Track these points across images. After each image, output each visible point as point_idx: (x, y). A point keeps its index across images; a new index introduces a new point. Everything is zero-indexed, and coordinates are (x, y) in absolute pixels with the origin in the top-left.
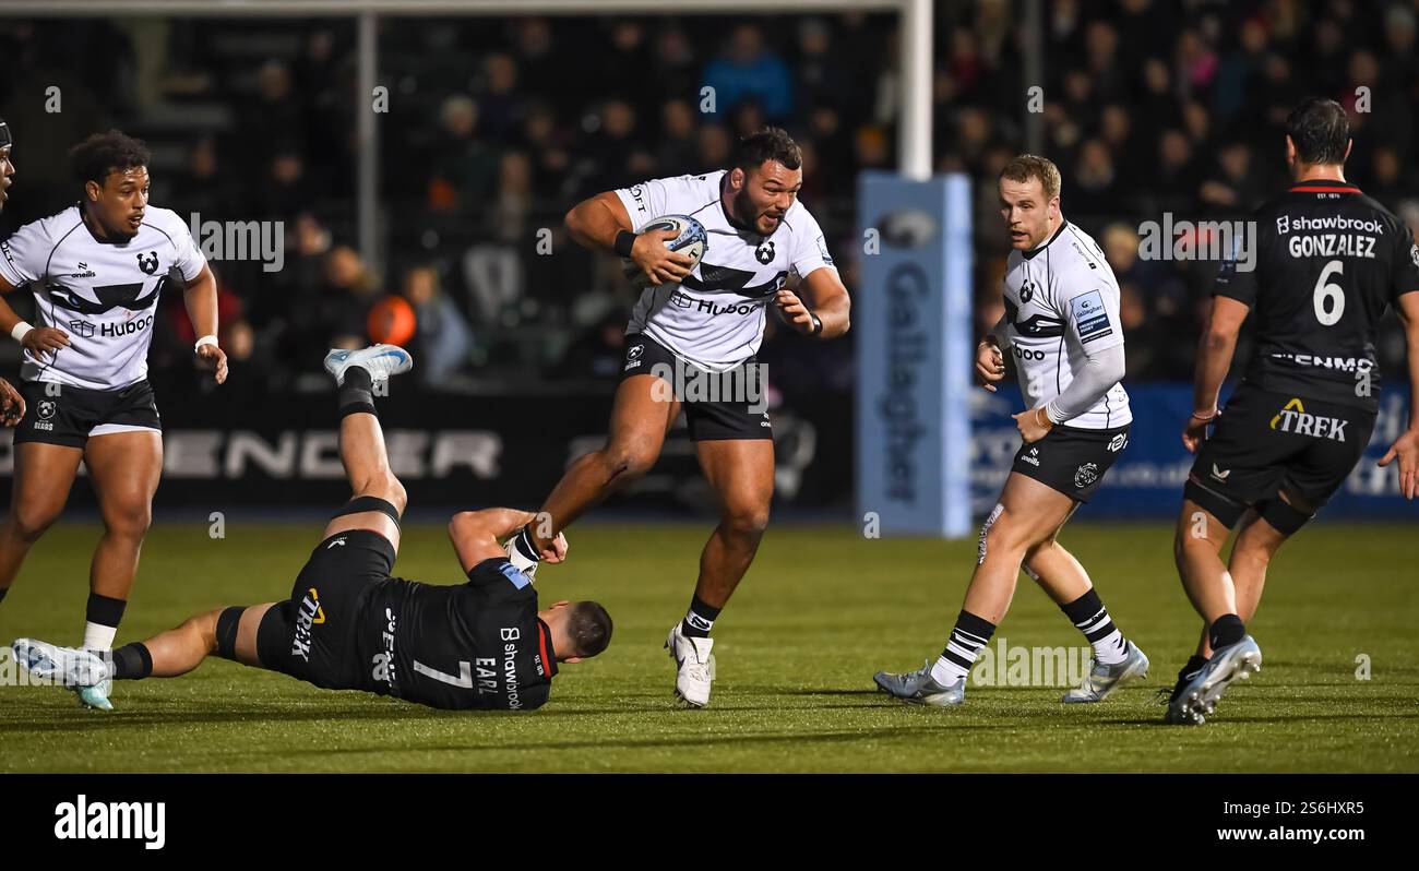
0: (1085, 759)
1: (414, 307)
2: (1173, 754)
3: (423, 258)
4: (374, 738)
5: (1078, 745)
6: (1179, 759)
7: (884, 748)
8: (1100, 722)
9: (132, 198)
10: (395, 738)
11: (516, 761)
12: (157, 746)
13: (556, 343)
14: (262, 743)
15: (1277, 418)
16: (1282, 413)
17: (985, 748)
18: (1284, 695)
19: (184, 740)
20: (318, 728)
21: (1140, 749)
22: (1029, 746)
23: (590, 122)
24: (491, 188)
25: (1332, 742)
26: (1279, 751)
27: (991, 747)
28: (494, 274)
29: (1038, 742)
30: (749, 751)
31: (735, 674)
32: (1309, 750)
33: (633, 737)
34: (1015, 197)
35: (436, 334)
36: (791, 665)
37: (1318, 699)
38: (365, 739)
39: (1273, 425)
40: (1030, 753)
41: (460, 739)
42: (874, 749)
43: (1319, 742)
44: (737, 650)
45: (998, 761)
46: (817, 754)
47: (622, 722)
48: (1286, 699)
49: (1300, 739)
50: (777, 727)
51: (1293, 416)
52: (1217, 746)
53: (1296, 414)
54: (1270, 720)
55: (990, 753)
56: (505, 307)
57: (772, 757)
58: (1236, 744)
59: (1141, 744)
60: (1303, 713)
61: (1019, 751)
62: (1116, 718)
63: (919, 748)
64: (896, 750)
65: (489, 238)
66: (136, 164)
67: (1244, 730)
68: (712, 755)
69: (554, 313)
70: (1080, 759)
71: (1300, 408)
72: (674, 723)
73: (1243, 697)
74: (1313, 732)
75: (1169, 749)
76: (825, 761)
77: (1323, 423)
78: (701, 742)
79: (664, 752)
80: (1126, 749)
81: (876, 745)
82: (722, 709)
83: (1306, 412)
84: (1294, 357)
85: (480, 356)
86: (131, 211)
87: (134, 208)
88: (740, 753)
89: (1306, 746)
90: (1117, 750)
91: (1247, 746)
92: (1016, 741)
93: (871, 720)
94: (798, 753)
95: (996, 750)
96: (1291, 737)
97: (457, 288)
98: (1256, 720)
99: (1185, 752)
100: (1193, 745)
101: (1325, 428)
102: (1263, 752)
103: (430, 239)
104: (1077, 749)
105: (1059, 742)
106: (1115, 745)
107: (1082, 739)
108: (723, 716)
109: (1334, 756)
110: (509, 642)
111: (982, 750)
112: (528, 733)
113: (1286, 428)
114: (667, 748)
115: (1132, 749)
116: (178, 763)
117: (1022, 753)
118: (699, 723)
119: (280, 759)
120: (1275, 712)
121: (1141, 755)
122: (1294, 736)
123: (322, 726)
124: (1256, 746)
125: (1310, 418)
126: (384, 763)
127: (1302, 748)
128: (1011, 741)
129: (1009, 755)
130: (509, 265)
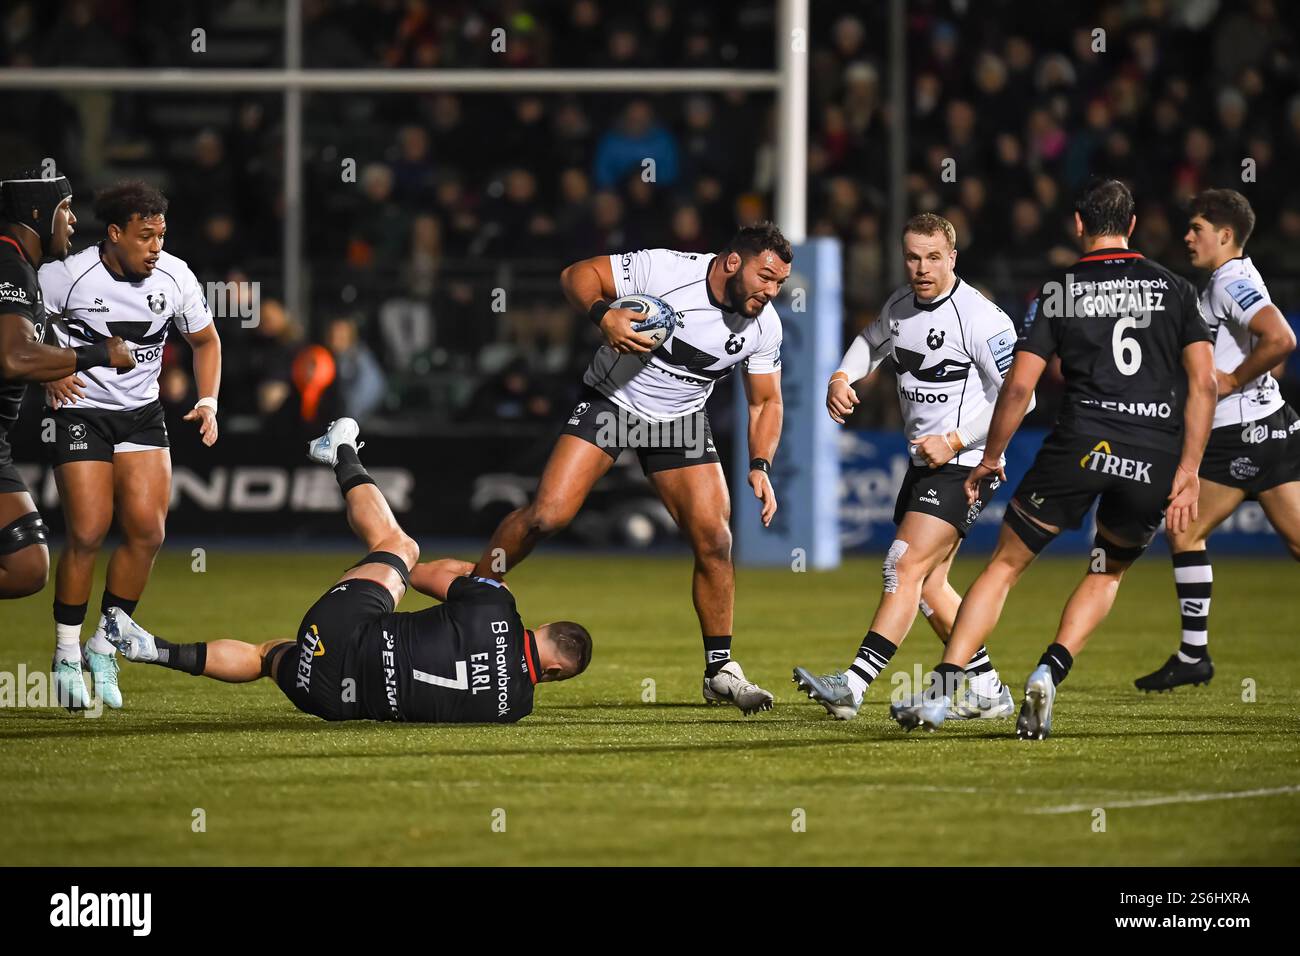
0: (942, 771)
1: (334, 355)
2: (1022, 766)
3: (342, 311)
4: (296, 747)
5: (936, 757)
6: (1027, 772)
7: (760, 759)
8: (954, 737)
9: (150, 242)
10: (314, 748)
11: (424, 769)
12: (99, 753)
13: (463, 390)
14: (193, 751)
15: (1087, 458)
16: (1091, 454)
17: (852, 761)
18: (1122, 714)
19: (122, 748)
20: (245, 738)
21: (991, 761)
22: (891, 759)
23: (495, 188)
24: (405, 248)
25: (1166, 757)
26: (1118, 765)
27: (856, 759)
28: (408, 326)
29: (899, 755)
30: (637, 761)
31: (625, 691)
32: (1146, 764)
33: (531, 747)
34: (925, 249)
35: (355, 379)
36: (675, 683)
37: (1155, 717)
38: (288, 748)
39: (1083, 463)
40: (891, 765)
41: (374, 749)
42: (751, 760)
43: (1154, 758)
44: (626, 669)
45: (863, 772)
46: (698, 765)
47: (521, 734)
48: (1124, 717)
49: (1138, 754)
50: (662, 740)
51: (1101, 457)
52: (1061, 759)
53: (1104, 455)
54: (1111, 735)
55: (856, 764)
56: (416, 357)
57: (659, 768)
58: (1080, 758)
59: (993, 757)
60: (1140, 729)
61: (882, 763)
62: (970, 734)
63: (791, 759)
64: (771, 762)
65: (403, 293)
66: (155, 212)
67: (1086, 746)
68: (604, 765)
69: (461, 362)
70: (938, 771)
71: (1108, 450)
72: (569, 735)
73: (1086, 715)
74: (1150, 748)
75: (1018, 762)
76: (706, 771)
77: (1129, 465)
78: (593, 751)
79: (560, 762)
80: (979, 762)
81: (752, 757)
82: (613, 723)
83: (1112, 454)
84: (1101, 404)
85: (394, 401)
86: (148, 254)
87: (151, 252)
88: (629, 764)
89: (1143, 759)
90: (972, 763)
91: (1089, 760)
92: (879, 754)
93: (748, 734)
94: (681, 763)
95: (861, 762)
96: (1129, 752)
97: (373, 339)
98: (1097, 735)
99: (1032, 764)
100: (1041, 758)
101: (1130, 469)
102: (1104, 766)
103: (349, 294)
104: (935, 762)
105: (918, 755)
106: (969, 758)
107: (940, 752)
108: (614, 729)
109: (1168, 770)
110: (500, 635)
111: (849, 762)
112: (435, 744)
113: (1094, 467)
114: (562, 757)
115: (985, 762)
116: (117, 768)
117: (885, 765)
118: (592, 735)
119: (210, 765)
120: (1114, 729)
121: (993, 768)
122: (1132, 751)
123: (248, 737)
124: (1097, 760)
125: (1117, 460)
126: (305, 770)
127: (1138, 762)
128: (875, 753)
129: (874, 766)
130: (421, 319)
